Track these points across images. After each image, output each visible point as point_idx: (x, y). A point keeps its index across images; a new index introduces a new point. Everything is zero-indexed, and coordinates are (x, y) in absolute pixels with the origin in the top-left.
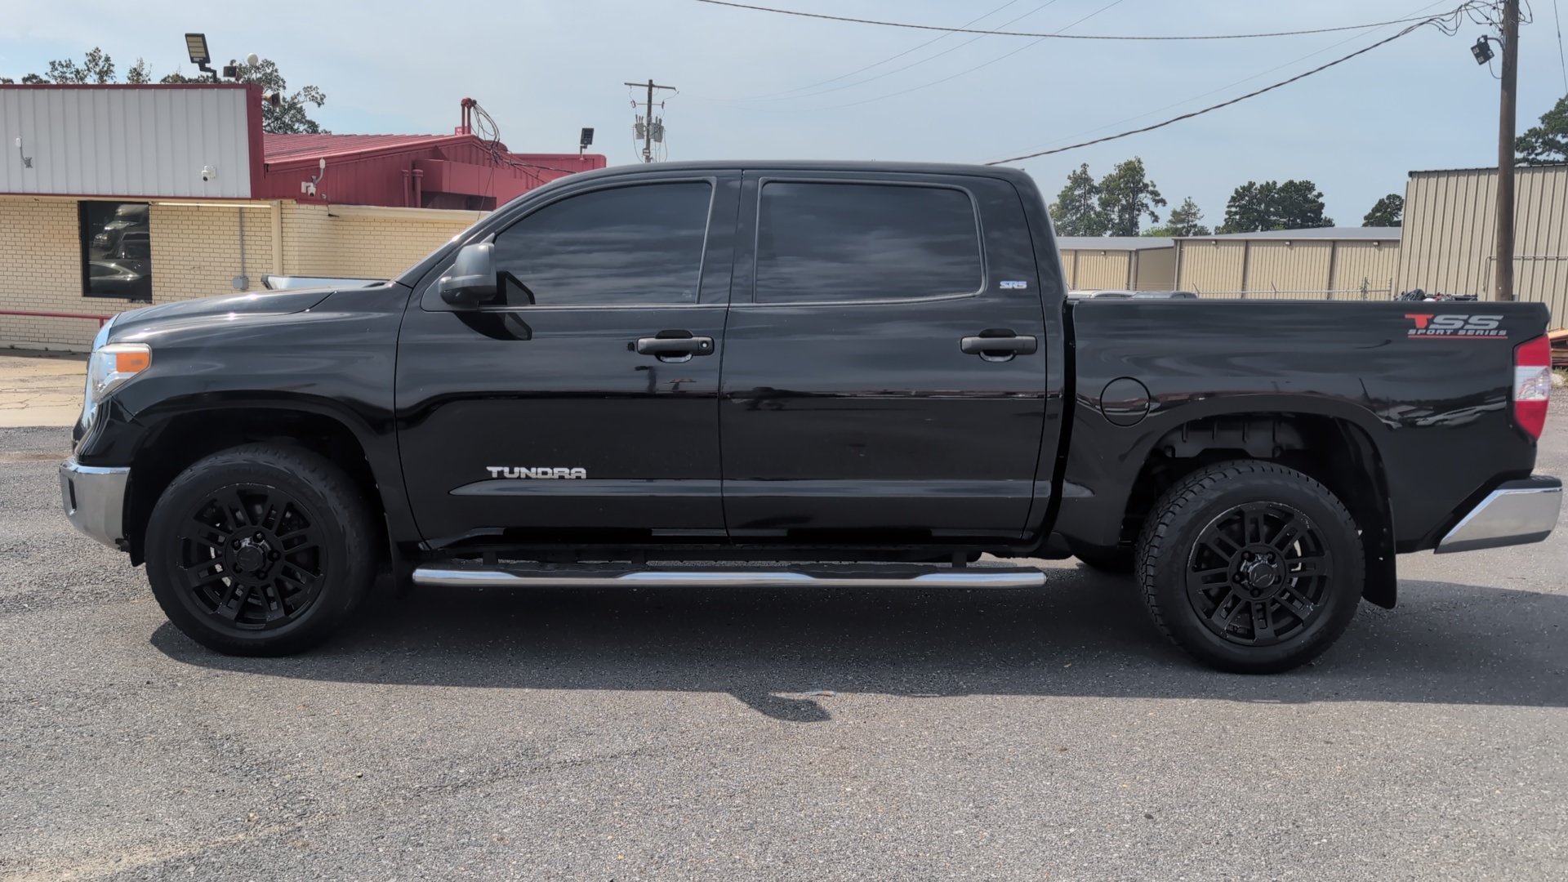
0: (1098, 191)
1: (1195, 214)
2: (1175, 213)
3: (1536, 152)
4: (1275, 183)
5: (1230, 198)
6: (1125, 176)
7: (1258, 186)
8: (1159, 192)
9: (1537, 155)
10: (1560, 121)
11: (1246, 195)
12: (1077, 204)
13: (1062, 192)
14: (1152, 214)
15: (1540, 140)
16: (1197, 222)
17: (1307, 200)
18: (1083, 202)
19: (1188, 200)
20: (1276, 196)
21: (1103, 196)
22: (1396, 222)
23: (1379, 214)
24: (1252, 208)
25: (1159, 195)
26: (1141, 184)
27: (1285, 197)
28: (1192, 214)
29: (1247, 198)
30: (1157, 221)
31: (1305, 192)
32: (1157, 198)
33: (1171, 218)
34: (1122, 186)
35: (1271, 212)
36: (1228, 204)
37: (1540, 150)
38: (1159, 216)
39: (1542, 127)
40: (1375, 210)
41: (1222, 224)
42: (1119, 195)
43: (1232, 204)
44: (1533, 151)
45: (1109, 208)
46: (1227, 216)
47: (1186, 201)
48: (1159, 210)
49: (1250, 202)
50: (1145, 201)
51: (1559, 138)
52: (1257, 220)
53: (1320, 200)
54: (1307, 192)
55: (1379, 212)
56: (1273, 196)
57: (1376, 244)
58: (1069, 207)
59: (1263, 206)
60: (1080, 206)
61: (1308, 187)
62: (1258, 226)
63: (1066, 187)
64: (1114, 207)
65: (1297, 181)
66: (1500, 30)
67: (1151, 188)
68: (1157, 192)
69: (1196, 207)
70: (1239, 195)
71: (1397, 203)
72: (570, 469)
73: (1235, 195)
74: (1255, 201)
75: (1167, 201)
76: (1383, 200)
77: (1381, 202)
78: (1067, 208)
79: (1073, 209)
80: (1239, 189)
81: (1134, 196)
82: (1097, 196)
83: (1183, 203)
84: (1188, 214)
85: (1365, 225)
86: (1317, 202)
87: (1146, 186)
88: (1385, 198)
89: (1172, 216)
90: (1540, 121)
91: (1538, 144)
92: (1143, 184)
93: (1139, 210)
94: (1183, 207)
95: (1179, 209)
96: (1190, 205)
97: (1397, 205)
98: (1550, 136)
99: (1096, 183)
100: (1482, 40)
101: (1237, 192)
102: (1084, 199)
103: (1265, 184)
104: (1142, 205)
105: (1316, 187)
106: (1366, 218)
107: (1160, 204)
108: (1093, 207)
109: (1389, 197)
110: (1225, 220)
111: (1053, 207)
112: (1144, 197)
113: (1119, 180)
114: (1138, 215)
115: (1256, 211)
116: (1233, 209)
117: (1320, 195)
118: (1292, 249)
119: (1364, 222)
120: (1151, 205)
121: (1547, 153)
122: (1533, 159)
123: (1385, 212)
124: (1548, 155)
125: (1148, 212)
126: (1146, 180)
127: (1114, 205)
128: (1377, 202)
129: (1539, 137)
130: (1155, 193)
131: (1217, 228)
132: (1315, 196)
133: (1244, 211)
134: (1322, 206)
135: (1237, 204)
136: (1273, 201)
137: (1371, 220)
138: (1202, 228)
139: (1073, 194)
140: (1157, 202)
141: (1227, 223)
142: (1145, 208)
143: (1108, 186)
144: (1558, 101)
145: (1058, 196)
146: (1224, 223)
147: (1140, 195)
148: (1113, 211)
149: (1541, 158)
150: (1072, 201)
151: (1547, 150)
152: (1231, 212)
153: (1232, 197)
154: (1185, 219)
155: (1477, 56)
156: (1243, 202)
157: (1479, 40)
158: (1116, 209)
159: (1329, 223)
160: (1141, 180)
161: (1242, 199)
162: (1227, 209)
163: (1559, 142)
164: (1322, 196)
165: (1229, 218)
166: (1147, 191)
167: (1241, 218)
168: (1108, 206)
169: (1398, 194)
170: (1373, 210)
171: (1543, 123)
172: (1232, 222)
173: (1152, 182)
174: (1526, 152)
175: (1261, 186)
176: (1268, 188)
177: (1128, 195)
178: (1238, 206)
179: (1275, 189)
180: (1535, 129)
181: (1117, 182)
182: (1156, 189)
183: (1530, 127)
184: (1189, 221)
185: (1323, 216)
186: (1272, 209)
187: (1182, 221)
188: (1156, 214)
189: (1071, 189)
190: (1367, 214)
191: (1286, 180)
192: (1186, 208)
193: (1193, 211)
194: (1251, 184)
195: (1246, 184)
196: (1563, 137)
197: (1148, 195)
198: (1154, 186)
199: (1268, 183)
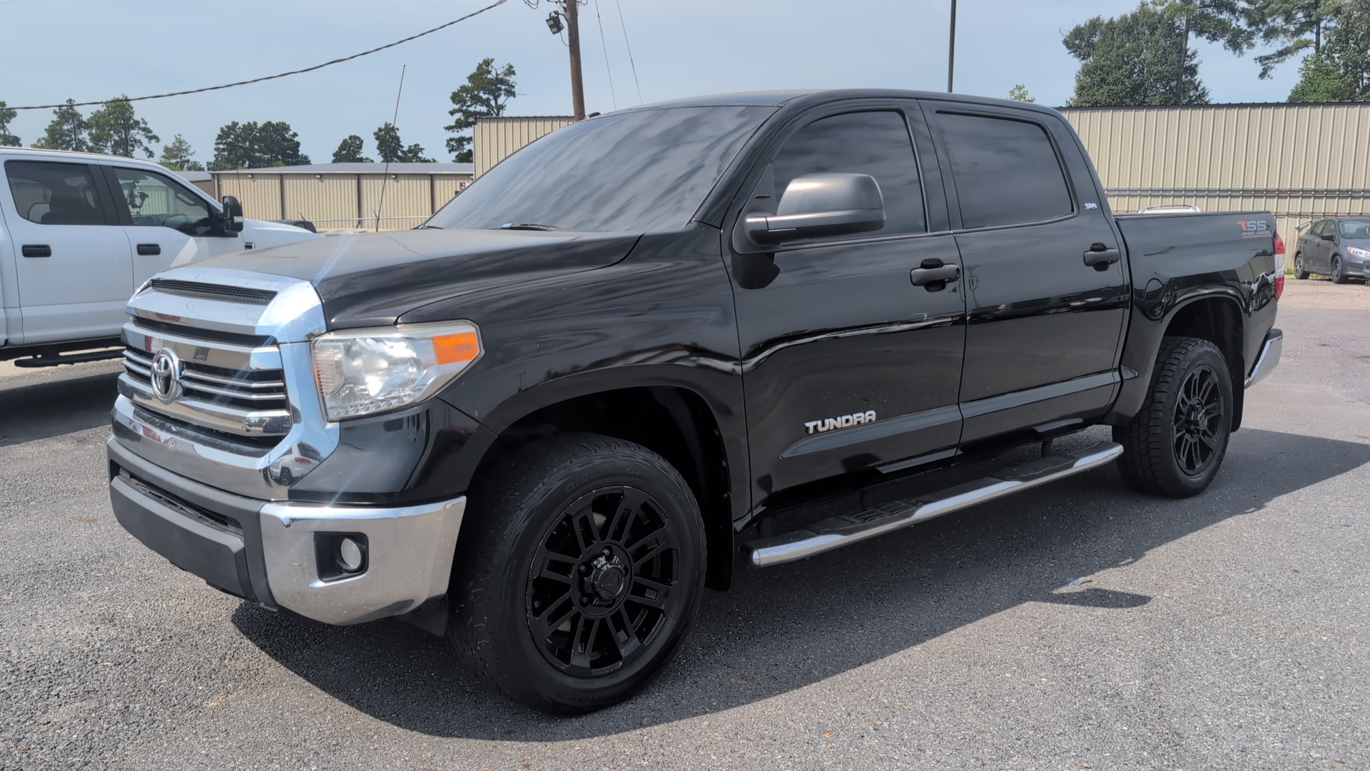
0: (87, 126)
1: (186, 150)
2: (167, 149)
3: (467, 104)
4: (255, 123)
5: (217, 136)
6: (114, 113)
7: (240, 125)
8: (151, 129)
9: (468, 106)
10: (482, 80)
11: (232, 134)
12: (68, 138)
13: (50, 126)
14: (146, 149)
15: (469, 95)
16: (189, 157)
17: (284, 139)
18: (73, 137)
19: (178, 137)
20: (258, 134)
21: (94, 131)
22: (358, 158)
23: (344, 152)
24: (238, 146)
25: (151, 132)
26: (132, 121)
27: (265, 136)
28: (184, 150)
29: (232, 136)
30: (153, 156)
31: (282, 132)
32: (149, 135)
33: (163, 153)
34: (112, 122)
35: (255, 149)
36: (215, 142)
37: (469, 103)
38: (154, 152)
39: (470, 85)
40: (342, 148)
41: (212, 159)
42: (109, 130)
43: (219, 141)
44: (465, 104)
45: (101, 143)
46: (216, 153)
47: (177, 138)
48: (153, 146)
49: (236, 139)
50: (137, 137)
51: (481, 94)
52: (244, 156)
53: (296, 139)
54: (284, 133)
55: (345, 150)
56: (255, 135)
57: (394, 177)
58: (59, 142)
59: (247, 144)
60: (70, 141)
61: (283, 128)
62: (245, 161)
63: (53, 122)
64: (107, 142)
65: (274, 122)
66: (564, 8)
67: (142, 125)
68: (149, 129)
69: (186, 143)
70: (224, 134)
71: (358, 143)
72: (865, 413)
73: (221, 134)
74: (240, 139)
75: (160, 137)
76: (346, 140)
77: (345, 141)
78: (57, 142)
79: (63, 144)
80: (224, 128)
81: (125, 132)
82: (88, 132)
83: (174, 140)
84: (180, 150)
85: (334, 162)
86: (293, 141)
87: (137, 123)
88: (348, 138)
89: (165, 151)
90: (467, 80)
91: (468, 99)
92: (134, 120)
93: (133, 146)
94: (174, 143)
95: (170, 145)
96: (180, 142)
97: (358, 145)
98: (476, 93)
99: (85, 117)
100: (553, 14)
101: (222, 130)
102: (75, 135)
103: (246, 124)
104: (135, 141)
105: (291, 128)
106: (334, 155)
107: (153, 140)
108: (85, 142)
109: (351, 137)
110: (215, 156)
111: (42, 141)
112: (137, 134)
113: (109, 116)
114: (132, 150)
115: (242, 147)
116: (221, 146)
117: (295, 135)
118: (322, 182)
119: (333, 158)
120: (145, 141)
121: (474, 106)
122: (466, 110)
123: (349, 150)
124: (475, 108)
125: (141, 147)
126: (137, 117)
127: (107, 141)
128: (341, 142)
129: (468, 93)
130: (146, 130)
131: (209, 164)
132: (291, 135)
133: (232, 147)
134: (298, 144)
135: (224, 141)
136: (256, 140)
137: (339, 157)
138: (195, 162)
139: (61, 129)
140: (151, 138)
141: (217, 159)
142: (138, 144)
143: (97, 122)
144: (478, 65)
145: (46, 130)
146: (214, 159)
147: (132, 132)
148: (106, 147)
149: (472, 109)
150: (62, 135)
151: (474, 104)
152: (220, 149)
153: (219, 135)
154: (177, 155)
155: (551, 27)
156: (230, 140)
157: (550, 14)
158: (109, 144)
159: (305, 161)
160: (131, 118)
161: (229, 137)
162: (215, 146)
163: (481, 97)
164: (297, 135)
165: (219, 154)
166: (139, 128)
167: (230, 154)
168: (100, 141)
169: (358, 135)
170: (339, 148)
171: (470, 82)
172: (222, 158)
173: (143, 120)
174: (460, 104)
175: (244, 125)
176: (250, 128)
177: (119, 132)
178: (225, 143)
179: (256, 128)
180: (464, 86)
181: (107, 118)
182: (147, 126)
183: (461, 85)
184: (181, 157)
185: (300, 153)
186: (256, 147)
187: (175, 156)
188: (150, 149)
189: (58, 123)
190: (334, 152)
191: (265, 121)
192: (177, 144)
193: (184, 148)
194: (235, 124)
195: (230, 124)
196: (484, 94)
197: (140, 132)
198: (146, 124)
199: (249, 123)
